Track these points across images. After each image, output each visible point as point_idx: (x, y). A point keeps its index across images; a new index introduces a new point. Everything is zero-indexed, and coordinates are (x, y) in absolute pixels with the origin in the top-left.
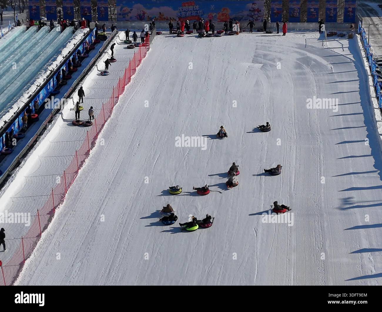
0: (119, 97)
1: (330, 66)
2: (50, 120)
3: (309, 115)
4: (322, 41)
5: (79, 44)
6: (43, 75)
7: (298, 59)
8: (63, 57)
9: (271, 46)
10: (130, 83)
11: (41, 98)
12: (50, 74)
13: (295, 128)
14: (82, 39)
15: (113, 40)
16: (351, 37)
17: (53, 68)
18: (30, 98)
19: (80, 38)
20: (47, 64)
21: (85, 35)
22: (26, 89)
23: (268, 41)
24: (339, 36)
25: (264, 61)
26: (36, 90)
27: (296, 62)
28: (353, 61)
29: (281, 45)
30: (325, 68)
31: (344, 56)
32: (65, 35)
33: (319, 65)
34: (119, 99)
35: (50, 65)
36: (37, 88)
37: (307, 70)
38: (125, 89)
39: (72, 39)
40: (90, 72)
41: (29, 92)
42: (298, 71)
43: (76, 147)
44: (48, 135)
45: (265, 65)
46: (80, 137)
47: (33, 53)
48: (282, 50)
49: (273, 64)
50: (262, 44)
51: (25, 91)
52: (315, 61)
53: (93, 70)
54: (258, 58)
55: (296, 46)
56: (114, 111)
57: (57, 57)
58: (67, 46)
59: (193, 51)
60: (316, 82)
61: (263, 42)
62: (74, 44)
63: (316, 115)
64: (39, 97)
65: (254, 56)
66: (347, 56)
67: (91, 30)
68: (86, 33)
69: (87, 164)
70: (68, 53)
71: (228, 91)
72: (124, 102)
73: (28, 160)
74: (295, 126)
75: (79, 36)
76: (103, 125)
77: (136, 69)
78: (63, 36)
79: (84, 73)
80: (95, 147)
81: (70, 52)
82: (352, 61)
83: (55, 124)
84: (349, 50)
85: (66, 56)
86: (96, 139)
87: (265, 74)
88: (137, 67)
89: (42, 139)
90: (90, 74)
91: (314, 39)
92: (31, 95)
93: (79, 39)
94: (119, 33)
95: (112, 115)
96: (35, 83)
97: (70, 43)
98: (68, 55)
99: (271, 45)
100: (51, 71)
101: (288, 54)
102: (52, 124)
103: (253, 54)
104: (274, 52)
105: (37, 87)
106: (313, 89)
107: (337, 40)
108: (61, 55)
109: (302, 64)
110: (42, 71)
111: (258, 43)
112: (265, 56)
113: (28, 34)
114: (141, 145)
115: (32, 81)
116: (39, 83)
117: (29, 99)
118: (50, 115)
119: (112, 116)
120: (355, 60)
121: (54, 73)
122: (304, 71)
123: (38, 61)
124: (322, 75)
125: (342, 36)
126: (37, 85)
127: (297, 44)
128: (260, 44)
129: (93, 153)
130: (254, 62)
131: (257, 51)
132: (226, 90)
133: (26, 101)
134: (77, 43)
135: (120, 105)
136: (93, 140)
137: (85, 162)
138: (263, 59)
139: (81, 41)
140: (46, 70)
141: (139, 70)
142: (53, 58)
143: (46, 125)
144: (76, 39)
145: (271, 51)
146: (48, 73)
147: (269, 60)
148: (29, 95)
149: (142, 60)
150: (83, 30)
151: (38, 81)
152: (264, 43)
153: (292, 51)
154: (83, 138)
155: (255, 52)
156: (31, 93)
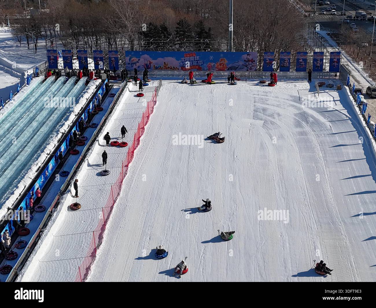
0: (129, 166)
1: (328, 124)
2: (57, 202)
3: (322, 191)
4: (313, 92)
5: (91, 98)
6: (54, 139)
7: (295, 115)
8: (76, 115)
9: (268, 99)
10: (139, 146)
11: (50, 169)
12: (61, 137)
13: (313, 213)
14: (94, 92)
15: (123, 93)
16: (339, 89)
17: (64, 130)
18: (38, 171)
19: (93, 92)
20: (59, 124)
21: (97, 87)
22: (35, 158)
23: (264, 92)
24: (327, 87)
25: (264, 117)
26: (46, 159)
27: (295, 119)
28: (350, 119)
29: (276, 97)
30: (324, 127)
31: (339, 111)
32: (79, 87)
33: (317, 122)
34: (129, 169)
35: (62, 126)
36: (47, 157)
37: (307, 128)
38: (135, 154)
39: (85, 93)
40: (100, 134)
41: (38, 164)
42: (299, 130)
43: (82, 244)
44: (52, 227)
45: (266, 122)
46: (87, 226)
47: (47, 110)
48: (278, 103)
49: (274, 121)
50: (260, 96)
51: (34, 162)
52: (312, 117)
53: (104, 131)
54: (258, 113)
55: (291, 98)
56: (123, 187)
57: (70, 115)
58: (80, 102)
59: (196, 105)
60: (319, 145)
61: (260, 93)
62: (87, 99)
63: (330, 193)
64: (47, 169)
65: (254, 111)
66: (341, 111)
67: (103, 81)
68: (98, 85)
69: (92, 273)
70: (81, 110)
71: (235, 157)
72: (133, 173)
73: (25, 274)
74: (312, 211)
75: (92, 88)
76: (112, 208)
77: (145, 128)
78: (77, 88)
79: (95, 135)
80: (103, 244)
81: (82, 108)
82: (348, 118)
83: (60, 211)
84: (342, 104)
85: (79, 113)
86: (104, 231)
87: (268, 134)
88: (145, 125)
89: (45, 235)
90: (100, 136)
91: (305, 90)
92: (40, 167)
93: (91, 92)
94: (128, 85)
95: (121, 192)
96: (45, 151)
97: (82, 98)
98: (80, 112)
99: (267, 97)
100: (63, 133)
101: (285, 108)
102: (58, 211)
103: (252, 108)
104: (272, 105)
105: (47, 155)
106: (319, 155)
107: (327, 92)
108: (74, 112)
109: (301, 121)
110: (54, 133)
111: (255, 94)
112: (264, 110)
113: (45, 86)
114: (151, 239)
115: (43, 147)
116: (49, 150)
117: (37, 173)
118: (56, 197)
119: (121, 194)
120: (351, 117)
121: (65, 135)
122: (305, 130)
123: (51, 121)
124: (323, 135)
125: (330, 87)
126: (47, 153)
127: (291, 96)
128: (257, 96)
129: (100, 253)
130: (255, 118)
131: (256, 104)
132: (234, 156)
133: (34, 177)
134: (89, 97)
135: (130, 177)
136: (101, 231)
137: (90, 270)
138: (262, 115)
139: (93, 95)
140: (58, 132)
141: (147, 129)
142: (66, 116)
143: (51, 212)
144: (88, 92)
145: (269, 104)
146: (60, 135)
147: (269, 116)
148: (38, 167)
149: (150, 117)
150: (96, 82)
151: (48, 148)
152: (261, 95)
153: (288, 105)
154: (90, 229)
155: (254, 106)
156: (39, 165)
